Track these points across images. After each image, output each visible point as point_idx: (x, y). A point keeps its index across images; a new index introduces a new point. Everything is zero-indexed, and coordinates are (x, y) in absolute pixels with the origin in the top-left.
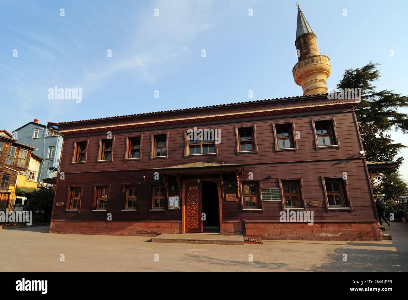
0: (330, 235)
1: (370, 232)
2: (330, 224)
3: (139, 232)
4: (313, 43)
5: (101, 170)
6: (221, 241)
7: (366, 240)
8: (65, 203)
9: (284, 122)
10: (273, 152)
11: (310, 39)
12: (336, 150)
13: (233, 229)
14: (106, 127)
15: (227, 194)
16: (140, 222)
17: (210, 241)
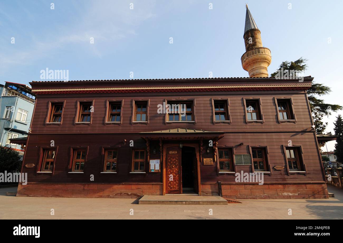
0: (290, 194)
1: (321, 191)
2: (290, 185)
3: (119, 194)
4: (258, 37)
5: (78, 132)
6: (207, 202)
7: (317, 198)
8: (37, 164)
9: (253, 98)
10: (244, 123)
11: (256, 34)
12: (293, 124)
13: (210, 190)
14: (85, 89)
15: (205, 158)
16: (120, 184)
17: (197, 201)
